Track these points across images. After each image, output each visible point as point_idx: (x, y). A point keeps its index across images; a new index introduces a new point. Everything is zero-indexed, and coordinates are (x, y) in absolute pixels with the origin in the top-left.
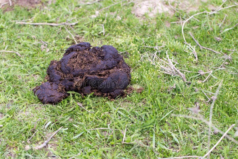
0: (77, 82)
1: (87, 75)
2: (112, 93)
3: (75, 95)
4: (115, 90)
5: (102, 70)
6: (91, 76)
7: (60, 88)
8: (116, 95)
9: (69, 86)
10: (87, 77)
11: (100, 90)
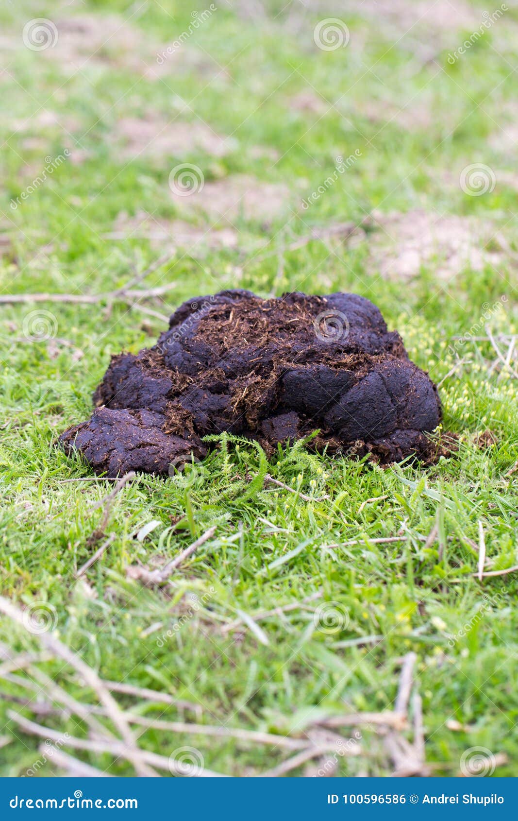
0: (246, 391)
1: (286, 364)
2: (384, 444)
3: (237, 447)
4: (394, 431)
5: (340, 352)
6: (301, 366)
7: (175, 418)
8: (399, 450)
9: (211, 412)
10: (285, 372)
11: (334, 432)
